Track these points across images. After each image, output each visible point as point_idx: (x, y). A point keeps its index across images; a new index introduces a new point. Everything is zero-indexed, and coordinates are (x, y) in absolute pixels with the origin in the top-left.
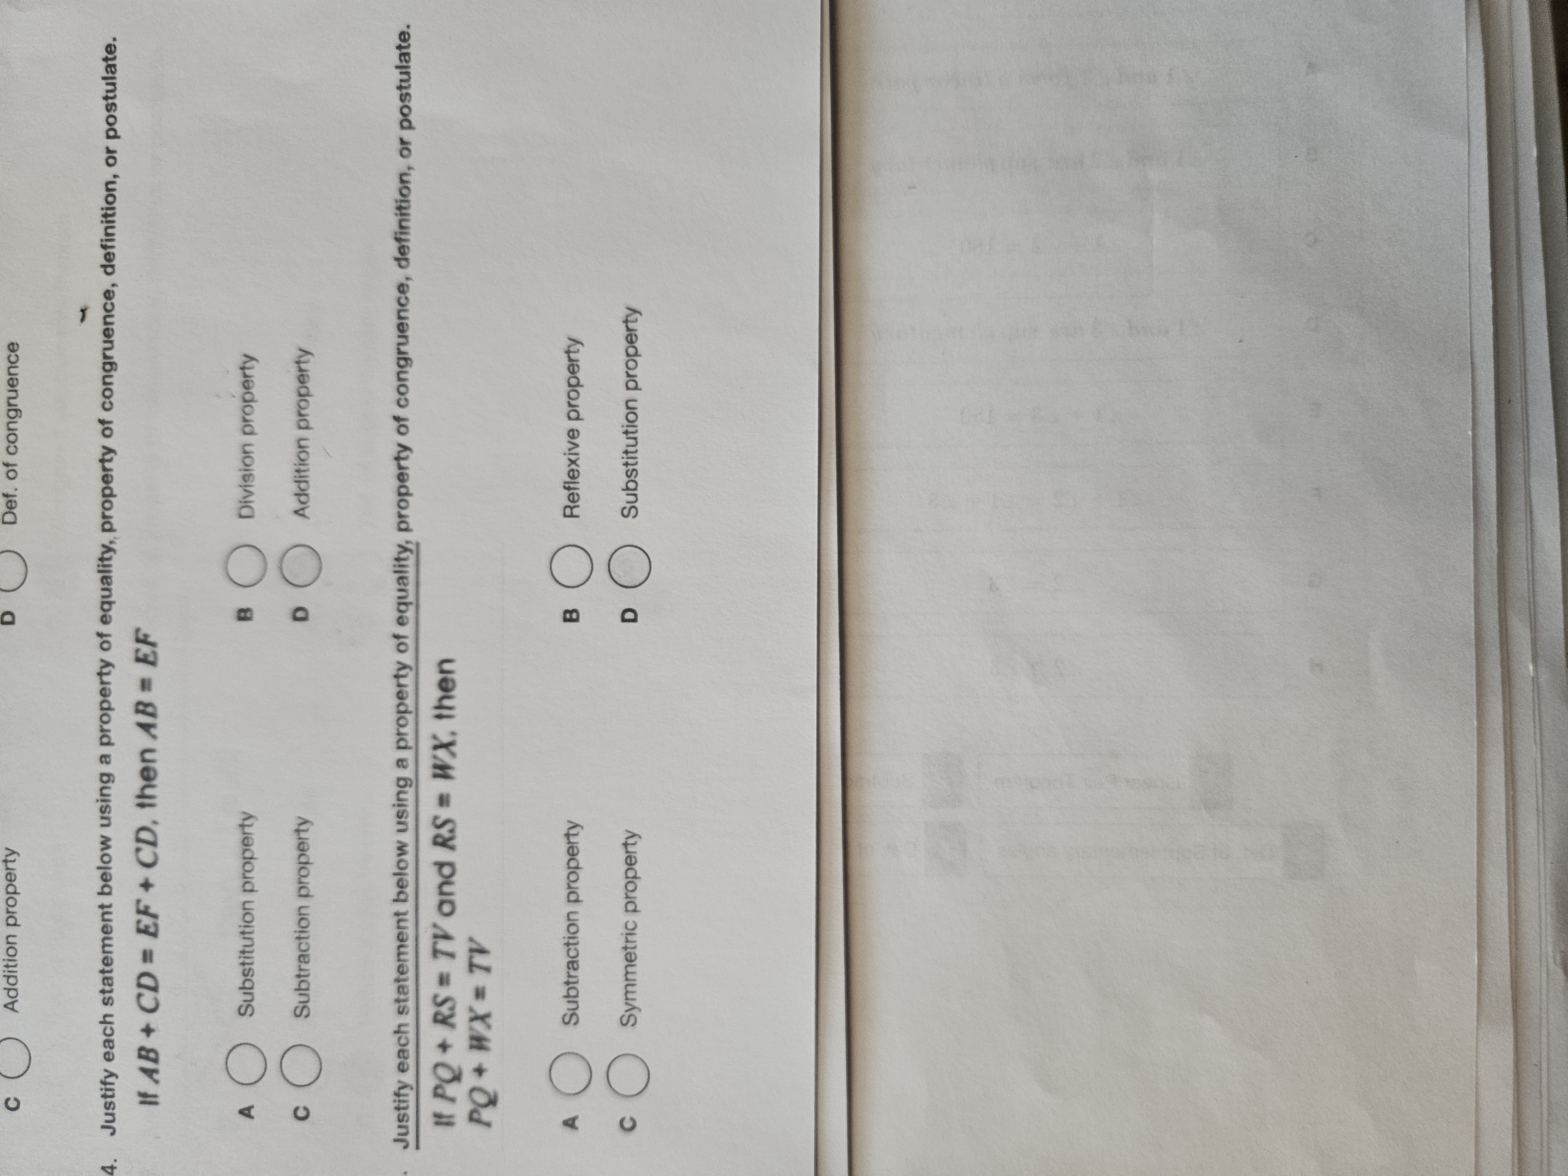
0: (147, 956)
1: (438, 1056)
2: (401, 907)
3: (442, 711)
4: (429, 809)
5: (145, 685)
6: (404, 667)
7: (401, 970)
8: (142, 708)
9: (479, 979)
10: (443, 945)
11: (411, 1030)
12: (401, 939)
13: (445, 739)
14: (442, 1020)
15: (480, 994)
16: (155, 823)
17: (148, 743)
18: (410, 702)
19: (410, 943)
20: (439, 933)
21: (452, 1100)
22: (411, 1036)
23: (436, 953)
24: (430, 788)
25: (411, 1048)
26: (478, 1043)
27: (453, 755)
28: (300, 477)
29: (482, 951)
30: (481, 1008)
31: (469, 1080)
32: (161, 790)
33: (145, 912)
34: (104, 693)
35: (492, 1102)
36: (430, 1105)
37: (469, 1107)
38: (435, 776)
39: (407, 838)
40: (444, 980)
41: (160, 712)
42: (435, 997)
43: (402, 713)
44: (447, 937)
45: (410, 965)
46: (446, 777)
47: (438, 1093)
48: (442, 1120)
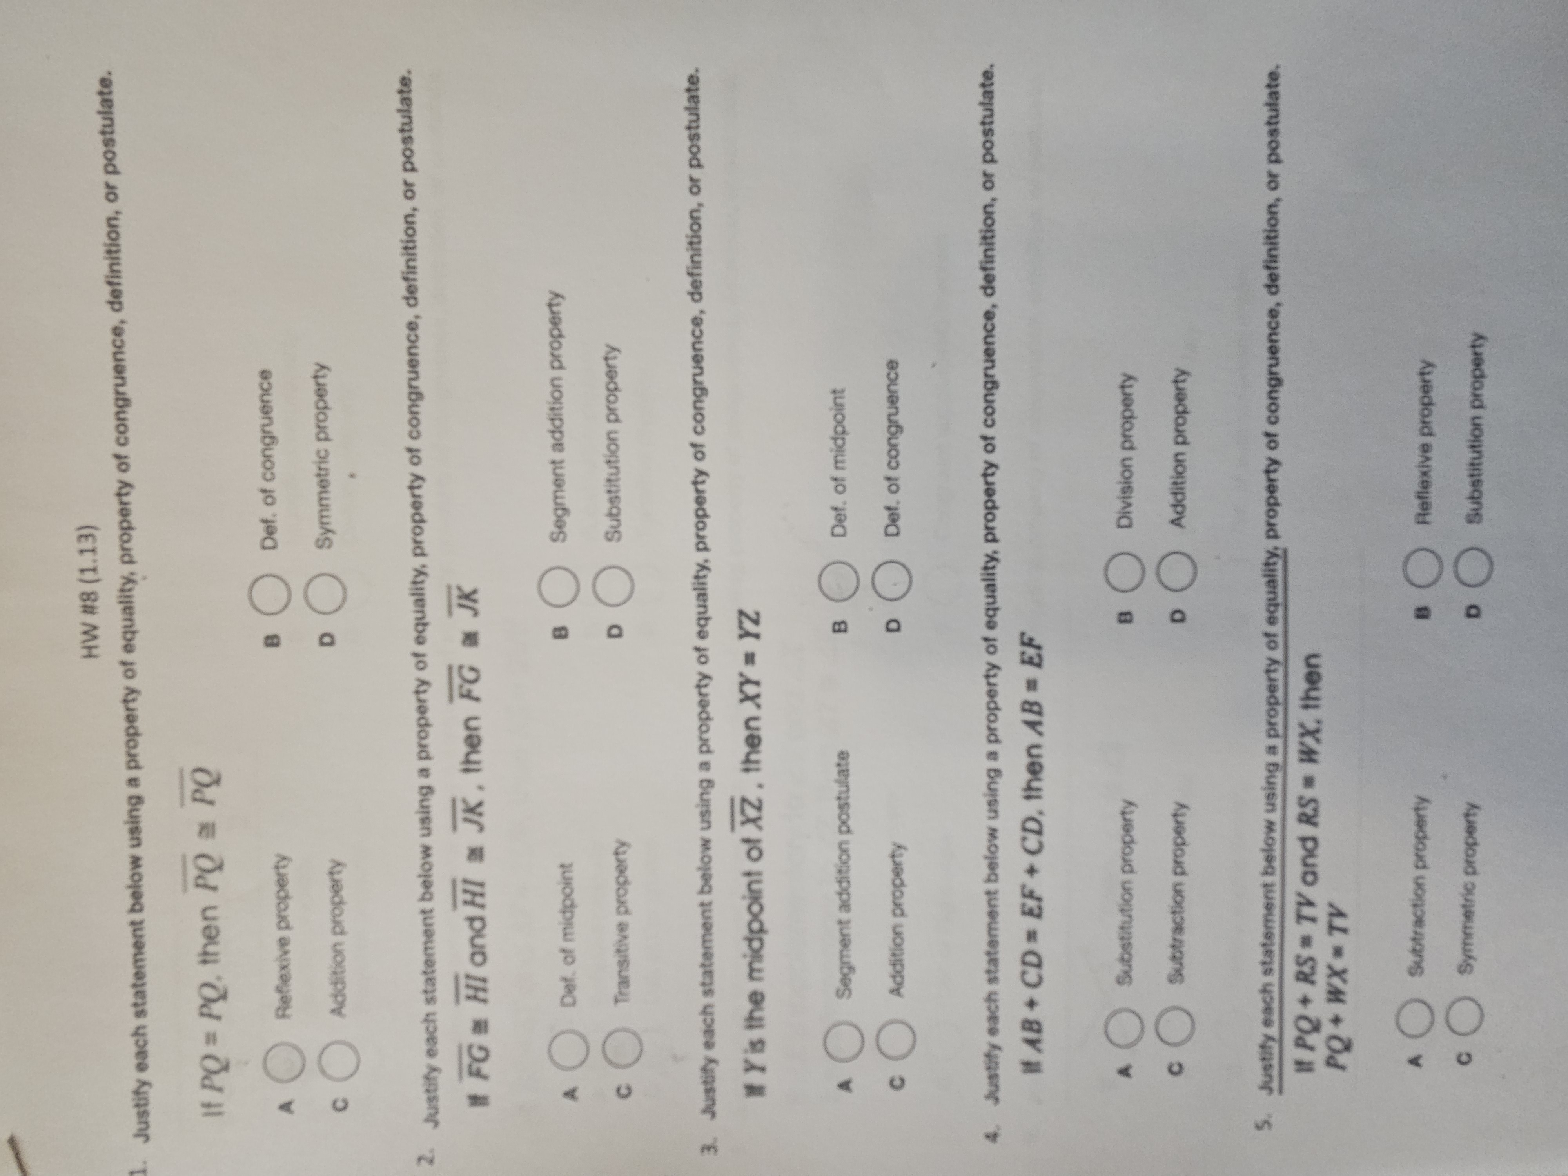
0: (1032, 936)
1: (1300, 1010)
2: (1268, 879)
3: (1309, 701)
4: (1296, 788)
5: (1032, 685)
6: (1275, 662)
7: (1268, 935)
8: (1028, 706)
9: (1338, 938)
10: (1307, 911)
11: (1275, 989)
12: (1269, 907)
13: (1311, 726)
14: (1304, 977)
15: (1338, 952)
16: (1041, 813)
17: (1033, 738)
18: (1280, 694)
19: (1277, 912)
20: (1302, 900)
21: (1311, 1048)
22: (1276, 995)
23: (1300, 917)
24: (1297, 770)
25: (1275, 1005)
26: (1335, 995)
27: (1318, 741)
28: (1178, 489)
29: (1341, 914)
30: (1338, 965)
31: (1328, 1029)
32: (1047, 782)
33: (1031, 895)
34: (992, 694)
35: (1348, 1047)
36: (1292, 1053)
37: (1326, 1052)
38: (1302, 760)
39: (1276, 817)
40: (1306, 941)
41: (1046, 710)
42: (1298, 957)
43: (1272, 703)
44: (1310, 903)
45: (1276, 931)
46: (1312, 761)
47: (1300, 1043)
48: (1302, 1066)
